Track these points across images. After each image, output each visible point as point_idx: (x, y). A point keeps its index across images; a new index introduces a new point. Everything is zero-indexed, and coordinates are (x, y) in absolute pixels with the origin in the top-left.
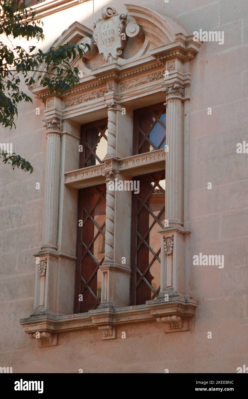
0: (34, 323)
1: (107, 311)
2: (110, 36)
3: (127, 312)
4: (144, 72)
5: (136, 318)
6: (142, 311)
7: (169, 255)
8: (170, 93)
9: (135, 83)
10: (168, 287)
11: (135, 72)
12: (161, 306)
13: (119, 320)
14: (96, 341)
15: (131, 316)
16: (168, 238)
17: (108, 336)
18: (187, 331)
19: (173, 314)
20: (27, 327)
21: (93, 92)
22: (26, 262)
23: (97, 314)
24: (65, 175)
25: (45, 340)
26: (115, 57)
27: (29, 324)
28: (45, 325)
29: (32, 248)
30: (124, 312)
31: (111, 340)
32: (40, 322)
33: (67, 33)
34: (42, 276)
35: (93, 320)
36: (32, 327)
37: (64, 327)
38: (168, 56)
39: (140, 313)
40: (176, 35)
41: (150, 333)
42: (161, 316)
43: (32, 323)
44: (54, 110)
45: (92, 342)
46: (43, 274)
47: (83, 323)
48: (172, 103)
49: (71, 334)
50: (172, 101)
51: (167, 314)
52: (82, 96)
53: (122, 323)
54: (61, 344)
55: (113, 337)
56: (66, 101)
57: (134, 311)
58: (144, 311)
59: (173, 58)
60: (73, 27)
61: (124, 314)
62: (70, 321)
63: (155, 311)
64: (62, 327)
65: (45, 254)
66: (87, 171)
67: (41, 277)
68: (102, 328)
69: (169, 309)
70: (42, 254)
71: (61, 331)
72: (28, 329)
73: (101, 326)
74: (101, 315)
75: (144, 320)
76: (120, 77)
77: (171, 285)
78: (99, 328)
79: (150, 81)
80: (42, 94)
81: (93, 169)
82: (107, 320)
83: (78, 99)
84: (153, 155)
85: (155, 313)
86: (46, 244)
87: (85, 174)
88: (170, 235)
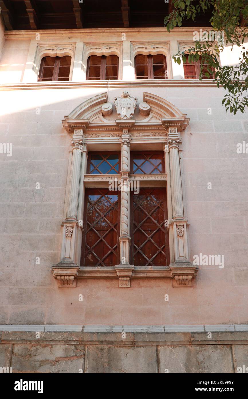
0: (65, 268)
1: (132, 267)
2: (128, 106)
3: (146, 270)
4: (150, 130)
5: (153, 275)
6: (159, 271)
7: (180, 236)
8: (174, 144)
9: (141, 135)
10: (181, 257)
11: (144, 128)
12: (183, 268)
13: (138, 274)
14: (112, 287)
15: (148, 273)
16: (179, 225)
17: (124, 285)
18: (191, 287)
19: (189, 274)
20: (58, 271)
21: (108, 133)
22: (47, 226)
23: (123, 268)
24: (84, 176)
25: (66, 282)
26: (129, 117)
27: (60, 269)
28: (76, 271)
29: (53, 218)
30: (144, 270)
31: (126, 288)
32: (71, 268)
33: (99, 97)
34: (69, 237)
35: (117, 272)
36: (63, 271)
37: (86, 275)
38: (173, 124)
39: (156, 271)
40: (184, 114)
41: (160, 286)
42: (179, 275)
43: (63, 268)
44: (81, 136)
45: (108, 288)
46: (70, 235)
47: (105, 274)
48: (175, 149)
49: (89, 281)
50: (175, 148)
51: (184, 274)
52: (99, 133)
53: (140, 277)
54: (79, 287)
55: (129, 286)
56: (86, 134)
57: (152, 270)
58: (160, 271)
59: (174, 126)
60: (104, 95)
61: (142, 271)
62: (93, 271)
63: (176, 271)
64: (85, 274)
65: (73, 222)
66: (102, 177)
67: (67, 238)
68: (123, 279)
69: (188, 271)
70: (71, 222)
71: (83, 277)
72: (58, 272)
73: (122, 277)
74: (126, 269)
75: (159, 277)
76: (132, 129)
77: (183, 256)
78: (120, 278)
79: (153, 136)
80: (73, 125)
81: (108, 176)
82: (130, 273)
83: (96, 134)
84: (156, 176)
85: (176, 272)
86: (72, 216)
87: (100, 178)
88: (182, 224)
